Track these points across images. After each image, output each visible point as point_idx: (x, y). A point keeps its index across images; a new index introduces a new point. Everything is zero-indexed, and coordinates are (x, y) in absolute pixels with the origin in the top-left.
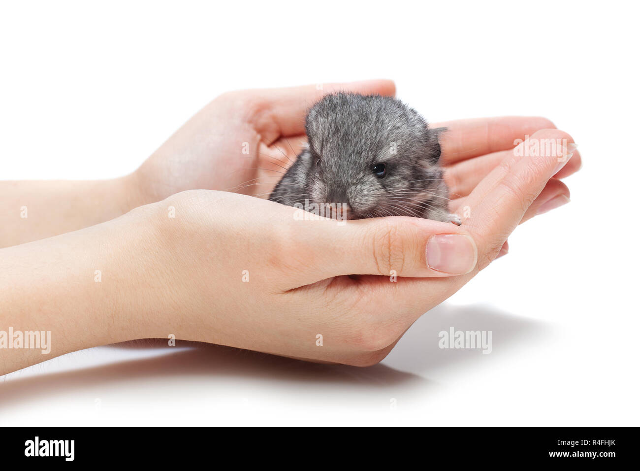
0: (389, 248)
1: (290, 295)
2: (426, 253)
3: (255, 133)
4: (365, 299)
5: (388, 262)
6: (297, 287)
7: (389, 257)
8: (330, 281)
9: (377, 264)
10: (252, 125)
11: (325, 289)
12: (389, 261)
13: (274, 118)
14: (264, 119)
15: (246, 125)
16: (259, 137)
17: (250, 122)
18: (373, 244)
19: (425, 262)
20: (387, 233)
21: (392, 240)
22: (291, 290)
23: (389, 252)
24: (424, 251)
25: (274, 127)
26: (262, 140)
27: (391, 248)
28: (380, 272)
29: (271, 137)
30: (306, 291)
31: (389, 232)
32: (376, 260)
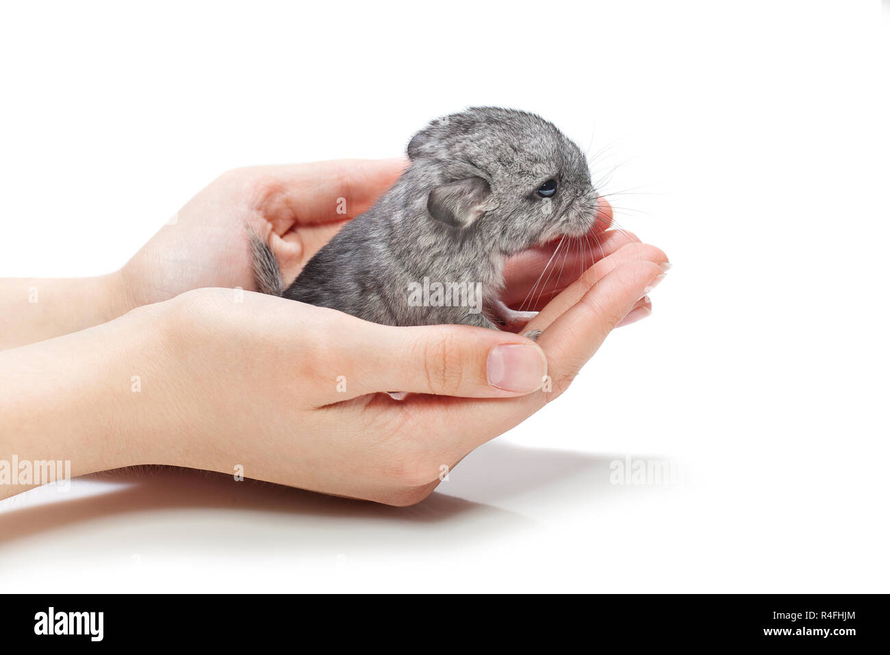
0: (444, 360)
1: (323, 412)
2: (488, 367)
3: (265, 221)
4: (410, 423)
5: (442, 377)
6: (332, 403)
7: (444, 371)
8: (369, 399)
9: (429, 378)
10: (261, 213)
11: (364, 408)
12: (443, 375)
13: (287, 202)
14: (277, 203)
15: (254, 213)
16: (270, 226)
17: (259, 209)
18: (425, 353)
19: (486, 377)
20: (442, 342)
21: (447, 351)
22: (324, 407)
23: (444, 364)
24: (485, 364)
25: (287, 213)
26: (273, 230)
27: (447, 359)
28: (432, 389)
29: (284, 225)
30: (340, 410)
31: (444, 341)
32: (428, 374)
